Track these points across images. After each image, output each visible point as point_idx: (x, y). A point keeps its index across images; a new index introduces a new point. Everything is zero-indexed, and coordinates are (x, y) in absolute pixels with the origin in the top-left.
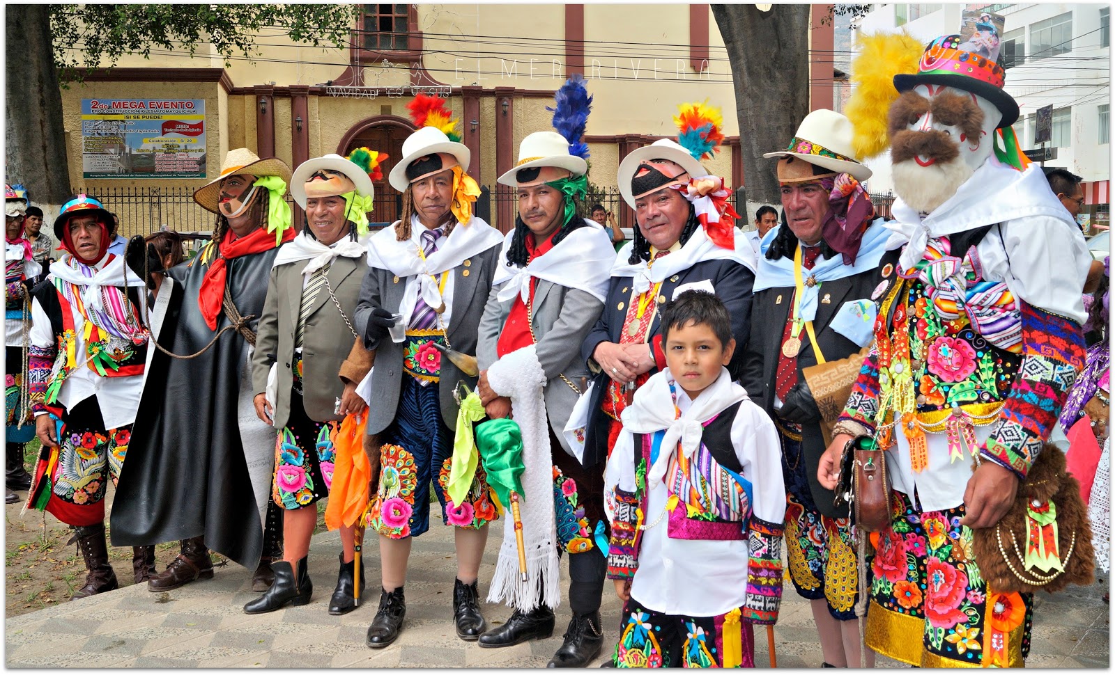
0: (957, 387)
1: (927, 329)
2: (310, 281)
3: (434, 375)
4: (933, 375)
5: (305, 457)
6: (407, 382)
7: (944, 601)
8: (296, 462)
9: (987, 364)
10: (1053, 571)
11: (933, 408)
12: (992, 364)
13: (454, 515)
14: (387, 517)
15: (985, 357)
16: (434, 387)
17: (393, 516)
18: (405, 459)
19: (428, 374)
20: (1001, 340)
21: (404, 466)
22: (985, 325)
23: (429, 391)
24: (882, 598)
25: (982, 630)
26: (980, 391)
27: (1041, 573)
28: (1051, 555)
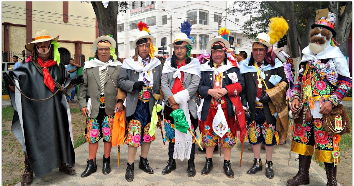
0: (322, 91)
1: (315, 79)
2: (101, 73)
3: (148, 100)
4: (317, 89)
5: (99, 126)
6: (139, 102)
7: (324, 139)
8: (96, 128)
9: (328, 87)
10: (341, 130)
11: (317, 96)
12: (329, 87)
13: (146, 139)
14: (135, 141)
15: (328, 85)
16: (147, 103)
17: (136, 140)
18: (139, 124)
19: (146, 99)
20: (332, 82)
21: (138, 126)
22: (329, 78)
23: (146, 104)
24: (297, 140)
25: (333, 143)
26: (327, 92)
27: (338, 131)
28: (340, 127)
